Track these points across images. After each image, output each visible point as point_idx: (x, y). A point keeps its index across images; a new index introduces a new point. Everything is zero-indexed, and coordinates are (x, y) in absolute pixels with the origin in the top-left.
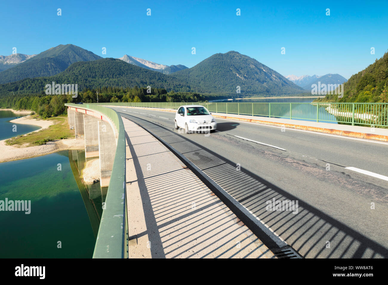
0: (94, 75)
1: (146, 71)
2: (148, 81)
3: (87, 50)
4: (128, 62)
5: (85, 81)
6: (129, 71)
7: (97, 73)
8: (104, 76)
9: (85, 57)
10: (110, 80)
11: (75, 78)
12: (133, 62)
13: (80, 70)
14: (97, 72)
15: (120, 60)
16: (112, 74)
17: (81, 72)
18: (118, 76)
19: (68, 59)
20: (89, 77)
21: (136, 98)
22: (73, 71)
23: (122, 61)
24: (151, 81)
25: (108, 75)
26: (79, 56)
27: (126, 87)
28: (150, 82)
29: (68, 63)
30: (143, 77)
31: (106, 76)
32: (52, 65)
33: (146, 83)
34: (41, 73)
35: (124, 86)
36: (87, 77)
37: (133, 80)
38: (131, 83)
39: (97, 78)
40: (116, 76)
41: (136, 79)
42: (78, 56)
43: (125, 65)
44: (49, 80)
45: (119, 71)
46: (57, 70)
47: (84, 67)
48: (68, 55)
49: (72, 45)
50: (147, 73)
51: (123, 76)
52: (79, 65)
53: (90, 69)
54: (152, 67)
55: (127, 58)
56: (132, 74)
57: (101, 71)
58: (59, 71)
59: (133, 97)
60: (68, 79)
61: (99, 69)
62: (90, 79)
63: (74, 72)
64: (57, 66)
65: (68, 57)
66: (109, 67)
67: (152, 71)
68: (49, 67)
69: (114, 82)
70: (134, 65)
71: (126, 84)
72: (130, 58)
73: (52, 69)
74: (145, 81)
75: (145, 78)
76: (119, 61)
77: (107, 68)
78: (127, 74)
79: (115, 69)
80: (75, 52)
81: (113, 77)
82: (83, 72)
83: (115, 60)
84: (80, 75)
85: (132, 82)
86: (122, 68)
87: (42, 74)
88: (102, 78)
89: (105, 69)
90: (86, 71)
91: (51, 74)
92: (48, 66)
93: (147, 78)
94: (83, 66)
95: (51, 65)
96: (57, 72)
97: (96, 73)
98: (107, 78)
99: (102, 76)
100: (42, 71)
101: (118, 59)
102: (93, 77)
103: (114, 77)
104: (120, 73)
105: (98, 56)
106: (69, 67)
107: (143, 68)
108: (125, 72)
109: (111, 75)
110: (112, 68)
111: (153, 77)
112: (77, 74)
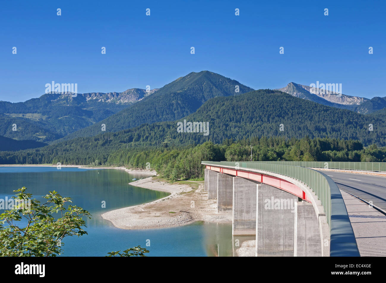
0: (239, 117)
1: (325, 108)
2: (328, 127)
3: (229, 79)
4: (294, 95)
5: (224, 127)
6: (296, 111)
7: (243, 115)
8: (254, 120)
9: (227, 89)
10: (264, 125)
12: (303, 94)
13: (219, 110)
14: (243, 113)
15: (281, 92)
16: (267, 116)
17: (219, 113)
18: (277, 118)
19: (201, 94)
20: (231, 121)
21: (306, 155)
22: (207, 113)
23: (285, 93)
24: (334, 126)
25: (260, 117)
26: (217, 88)
27: (289, 137)
28: (332, 128)
29: (201, 99)
30: (320, 119)
31: (258, 119)
32: (179, 104)
33: (325, 130)
34: (163, 115)
35: (286, 134)
36: (227, 121)
37: (302, 126)
38: (299, 130)
39: (242, 123)
40: (273, 118)
41: (308, 123)
42: (216, 89)
43: (290, 101)
44: (173, 127)
45: (280, 110)
46: (184, 111)
47: (224, 106)
48: (201, 88)
49: (208, 72)
50: (328, 112)
51: (286, 118)
52: (217, 102)
53: (233, 109)
54: (336, 102)
55: (293, 88)
56: (300, 115)
57: (249, 111)
58: (187, 112)
59: (302, 153)
61: (247, 108)
62: (232, 124)
63: (210, 113)
64: (185, 104)
65: (201, 90)
66: (263, 105)
67: (337, 109)
68: (175, 106)
69: (270, 128)
70: (304, 100)
71: (290, 133)
72: (298, 87)
73: (178, 109)
74: (324, 127)
75: (323, 121)
76: (279, 94)
77: (260, 106)
78: (292, 115)
79: (273, 107)
80: (212, 83)
81: (268, 120)
82: (222, 113)
83: (273, 92)
84: (218, 117)
85: (300, 129)
86: (285, 105)
87: (164, 116)
88: (251, 122)
89: (256, 107)
90: (227, 112)
91: (176, 117)
92: (172, 105)
93: (326, 120)
94: (224, 104)
95: (178, 104)
96: (185, 113)
97: (242, 114)
98: (259, 123)
99: (252, 119)
100: (165, 113)
101: (277, 91)
102: (237, 122)
103: (271, 119)
104: (280, 113)
105: (246, 87)
106: (202, 106)
107: (321, 103)
108: (289, 112)
109: (265, 116)
110: (268, 106)
111: (338, 120)
112: (213, 116)
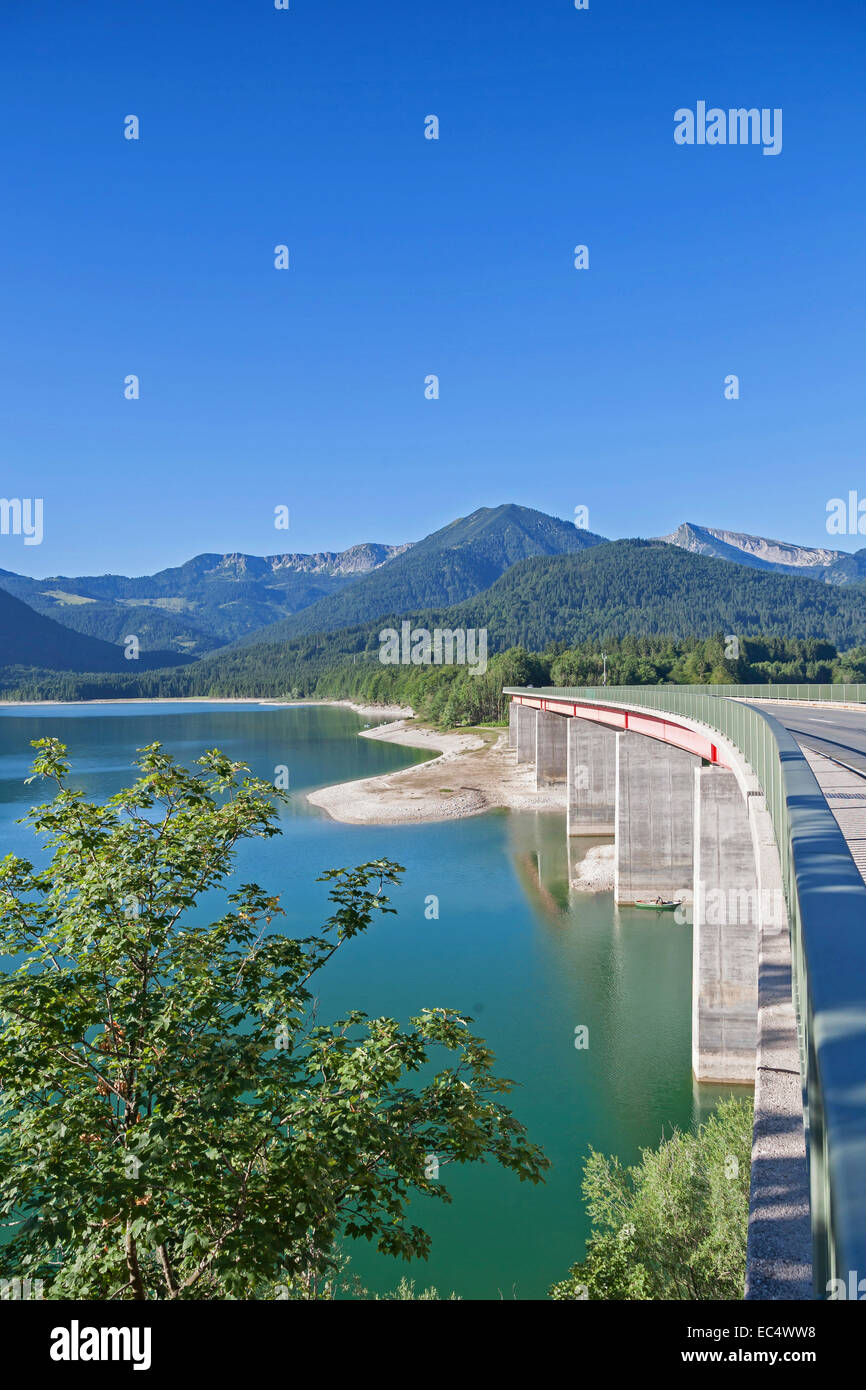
0: (577, 596)
1: (756, 575)
2: (763, 613)
3: (558, 519)
4: (692, 548)
5: (548, 617)
6: (697, 582)
7: (587, 592)
8: (609, 601)
9: (553, 540)
10: (629, 611)
11: (519, 609)
12: (709, 546)
13: (537, 583)
14: (587, 588)
15: (665, 544)
16: (635, 593)
17: (538, 590)
18: (656, 598)
19: (501, 552)
20: (561, 605)
21: (718, 672)
22: (513, 590)
23: (673, 546)
24: (776, 611)
25: (622, 596)
26: (533, 539)
27: (682, 636)
28: (771, 615)
29: (501, 562)
30: (747, 598)
31: (617, 600)
32: (456, 573)
33: (756, 620)
34: (424, 597)
35: (676, 630)
36: (555, 605)
37: (708, 612)
38: (702, 621)
39: (585, 610)
40: (649, 598)
41: (721, 606)
42: (532, 541)
43: (682, 561)
44: (446, 619)
45: (662, 582)
46: (468, 587)
47: (548, 575)
48: (501, 539)
49: (513, 507)
50: (762, 583)
51: (675, 596)
52: (534, 568)
53: (566, 580)
54: (781, 562)
55: (690, 535)
56: (704, 589)
57: (599, 584)
58: (473, 589)
59: (709, 668)
60: (500, 614)
61: (595, 577)
62: (564, 611)
63: (518, 590)
64: (468, 572)
65: (501, 544)
66: (627, 571)
67: (782, 576)
68: (448, 576)
69: (642, 617)
70: (712, 559)
71: (684, 626)
72: (699, 532)
73: (454, 584)
74: (754, 614)
75: (751, 601)
76: (661, 548)
77: (621, 573)
78: (688, 591)
79: (649, 575)
80: (523, 528)
81: (639, 602)
82: (544, 590)
83: (647, 543)
84: (536, 598)
85: (703, 618)
86: (672, 570)
87: (427, 599)
88: (603, 607)
89: (612, 577)
90: (553, 586)
91: (451, 599)
92: (444, 573)
93: (759, 600)
94: (547, 572)
95: (453, 572)
96: (468, 592)
97: (584, 591)
98: (620, 608)
99: (604, 600)
100: (428, 591)
101: (657, 543)
102: (574, 606)
103: (643, 600)
104: (662, 588)
105: (592, 535)
106: (503, 576)
107: (748, 564)
108: (680, 585)
109: (632, 594)
110: (637, 573)
111: (783, 598)
112: (525, 595)
